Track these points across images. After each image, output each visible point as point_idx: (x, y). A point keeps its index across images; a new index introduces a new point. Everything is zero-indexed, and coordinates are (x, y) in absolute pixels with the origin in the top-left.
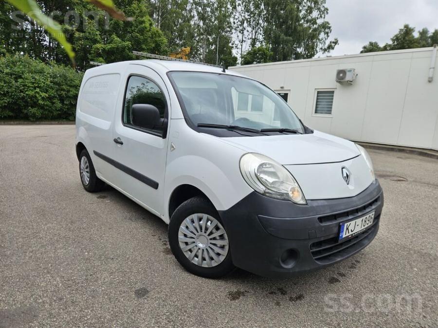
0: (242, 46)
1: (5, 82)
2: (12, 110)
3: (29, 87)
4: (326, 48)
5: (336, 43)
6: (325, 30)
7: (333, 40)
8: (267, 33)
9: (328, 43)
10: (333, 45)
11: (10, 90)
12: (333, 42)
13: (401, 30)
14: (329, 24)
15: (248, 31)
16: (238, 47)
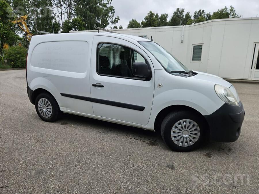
0: (61, 16)
6: (112, 11)
10: (117, 20)
12: (117, 18)
13: (148, 14)
14: (113, 8)
16: (59, 17)
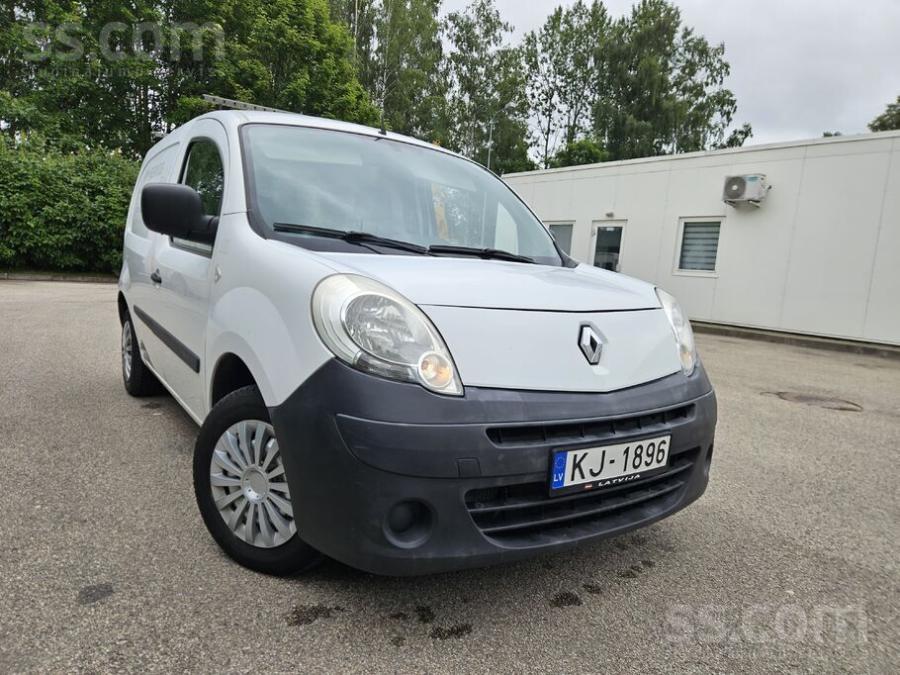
0: (547, 140)
1: (72, 201)
2: (82, 254)
3: (115, 210)
4: (725, 143)
5: (747, 132)
6: (722, 107)
7: (740, 128)
8: (600, 115)
9: (728, 133)
10: (740, 137)
11: (79, 216)
12: (741, 132)
13: (891, 106)
14: (731, 96)
15: (559, 112)
16: (539, 142)
